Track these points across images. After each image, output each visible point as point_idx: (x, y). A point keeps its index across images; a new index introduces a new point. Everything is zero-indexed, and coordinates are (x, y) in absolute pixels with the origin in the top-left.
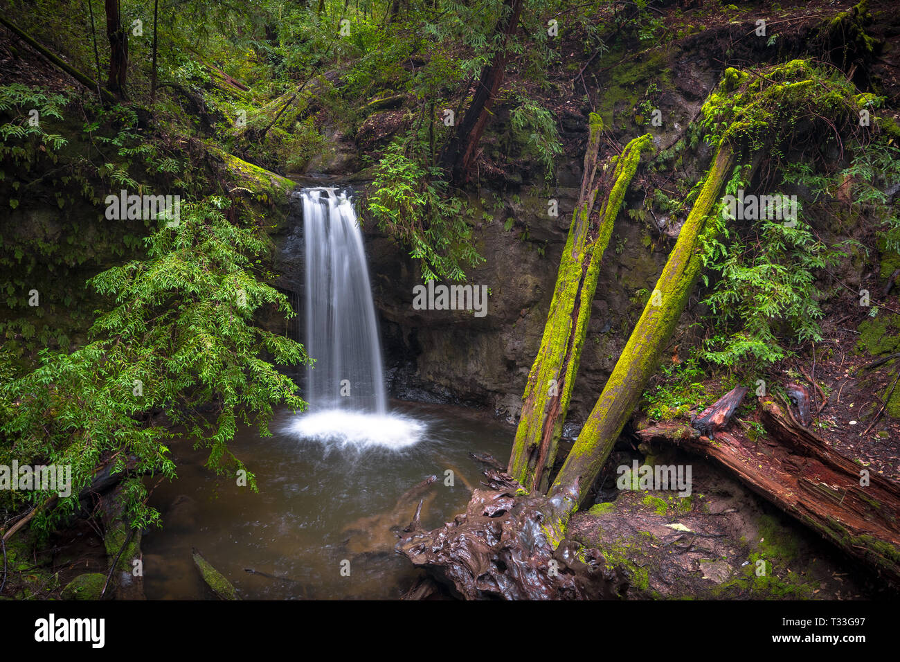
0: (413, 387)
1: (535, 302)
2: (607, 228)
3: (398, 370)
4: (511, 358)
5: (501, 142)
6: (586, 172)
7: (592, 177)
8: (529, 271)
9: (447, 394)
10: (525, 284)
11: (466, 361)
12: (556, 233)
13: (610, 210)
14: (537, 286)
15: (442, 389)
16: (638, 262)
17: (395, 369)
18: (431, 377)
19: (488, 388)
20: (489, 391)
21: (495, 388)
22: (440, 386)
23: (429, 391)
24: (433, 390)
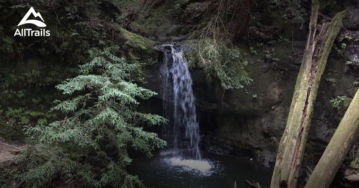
0: (213, 145)
1: (280, 102)
2: (323, 62)
3: (206, 135)
4: (267, 132)
5: (261, 18)
6: (310, 31)
7: (314, 35)
8: (277, 86)
9: (231, 149)
10: (275, 93)
11: (241, 132)
12: (293, 66)
13: (325, 52)
14: (281, 94)
15: (229, 146)
16: (340, 81)
17: (204, 135)
18: (223, 140)
19: (254, 146)
20: (254, 148)
21: (257, 146)
22: (228, 144)
23: (222, 147)
24: (224, 147)
